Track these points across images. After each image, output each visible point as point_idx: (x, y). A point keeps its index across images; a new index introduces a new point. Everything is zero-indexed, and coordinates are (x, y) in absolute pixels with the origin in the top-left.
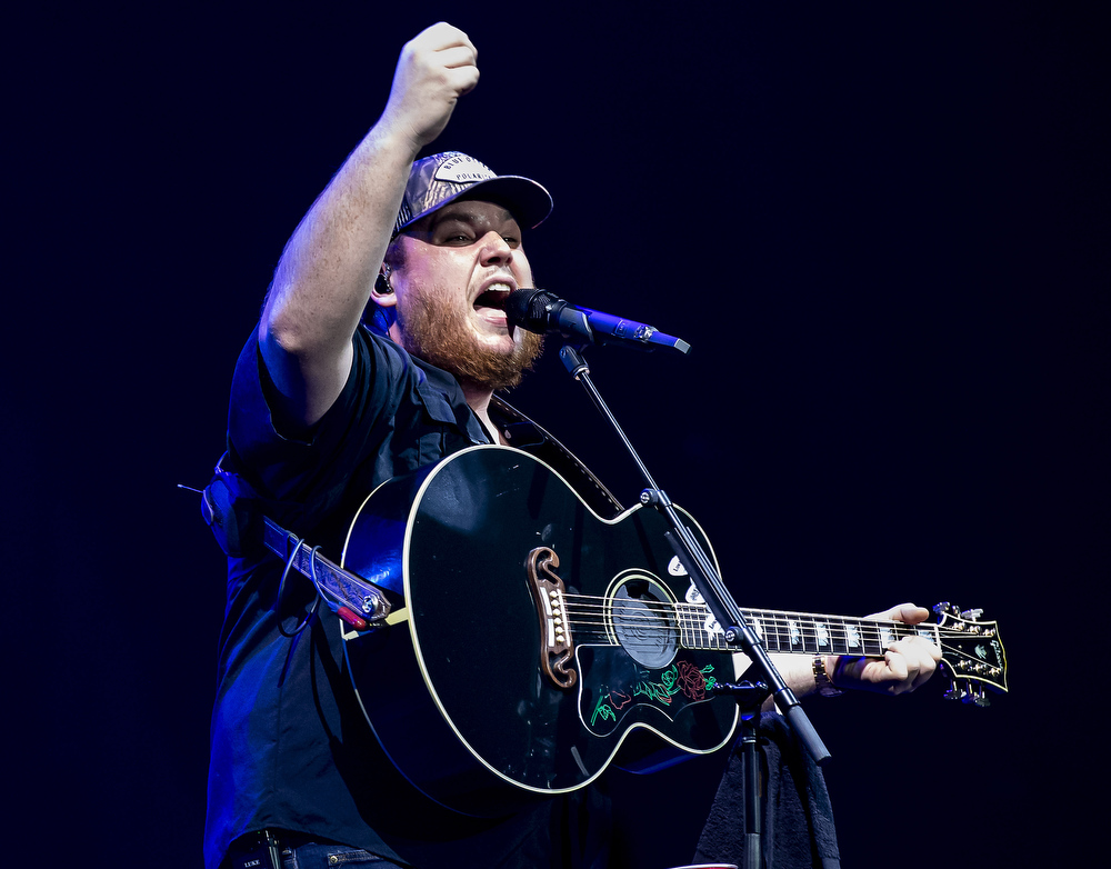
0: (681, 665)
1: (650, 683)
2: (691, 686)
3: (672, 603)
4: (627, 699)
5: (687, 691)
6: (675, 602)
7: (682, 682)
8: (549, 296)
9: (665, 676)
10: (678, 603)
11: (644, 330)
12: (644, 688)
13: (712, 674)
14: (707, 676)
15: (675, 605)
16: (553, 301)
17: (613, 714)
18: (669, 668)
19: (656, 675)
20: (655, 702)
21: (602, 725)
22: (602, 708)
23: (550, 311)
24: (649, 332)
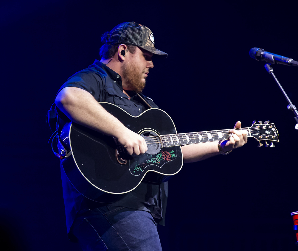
0: (163, 152)
1: (153, 159)
2: (166, 157)
3: (159, 136)
4: (145, 164)
5: (165, 159)
6: (159, 135)
7: (163, 157)
8: (262, 50)
9: (158, 156)
10: (161, 135)
11: (289, 59)
12: (151, 160)
13: (173, 153)
14: (172, 154)
15: (160, 136)
16: (263, 51)
17: (141, 169)
18: (159, 153)
19: (154, 156)
20: (155, 163)
21: (137, 172)
22: (137, 168)
23: (262, 54)
24: (291, 60)
